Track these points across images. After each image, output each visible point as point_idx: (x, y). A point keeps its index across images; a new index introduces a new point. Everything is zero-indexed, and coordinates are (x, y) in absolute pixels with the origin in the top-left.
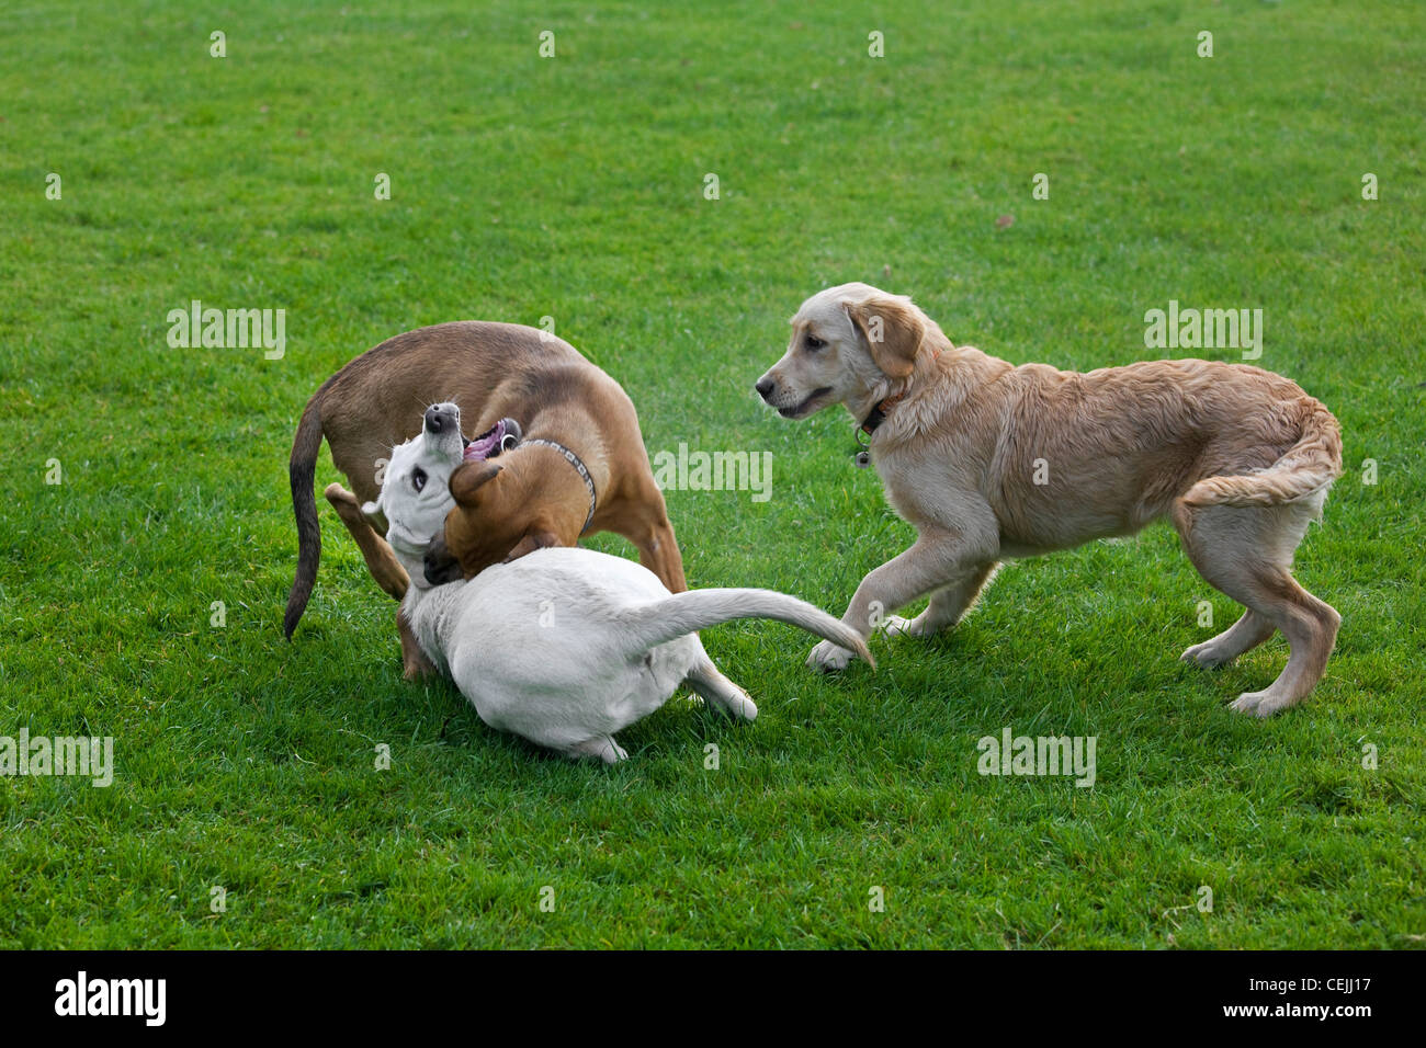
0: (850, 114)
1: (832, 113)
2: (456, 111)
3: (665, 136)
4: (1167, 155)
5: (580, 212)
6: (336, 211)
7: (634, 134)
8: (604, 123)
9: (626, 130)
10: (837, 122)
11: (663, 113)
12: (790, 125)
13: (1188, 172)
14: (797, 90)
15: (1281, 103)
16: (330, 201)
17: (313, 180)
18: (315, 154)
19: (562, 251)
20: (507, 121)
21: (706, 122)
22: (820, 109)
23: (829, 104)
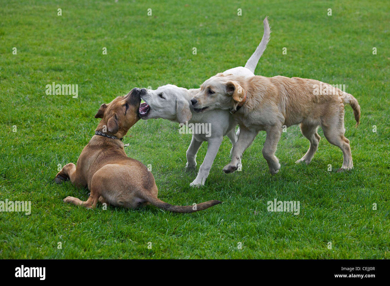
0: (217, 35)
1: (211, 35)
2: (85, 32)
3: (159, 41)
4: (325, 49)
5: (141, 66)
6: (59, 64)
7: (148, 40)
8: (137, 37)
9: (145, 39)
10: (214, 37)
11: (155, 34)
12: (198, 38)
13: (334, 54)
14: (196, 27)
15: (356, 33)
16: (56, 61)
17: (47, 54)
18: (43, 45)
19: (140, 79)
20: (104, 35)
21: (170, 37)
22: (206, 33)
23: (209, 32)
